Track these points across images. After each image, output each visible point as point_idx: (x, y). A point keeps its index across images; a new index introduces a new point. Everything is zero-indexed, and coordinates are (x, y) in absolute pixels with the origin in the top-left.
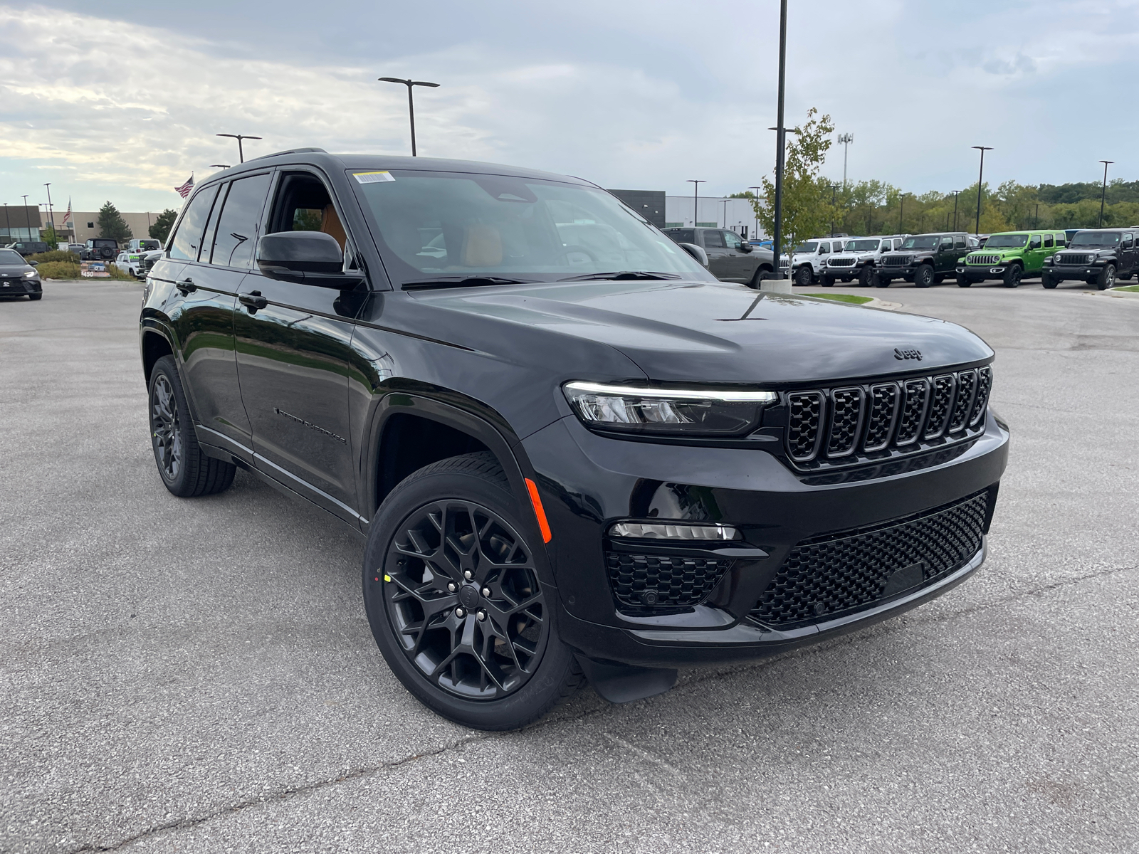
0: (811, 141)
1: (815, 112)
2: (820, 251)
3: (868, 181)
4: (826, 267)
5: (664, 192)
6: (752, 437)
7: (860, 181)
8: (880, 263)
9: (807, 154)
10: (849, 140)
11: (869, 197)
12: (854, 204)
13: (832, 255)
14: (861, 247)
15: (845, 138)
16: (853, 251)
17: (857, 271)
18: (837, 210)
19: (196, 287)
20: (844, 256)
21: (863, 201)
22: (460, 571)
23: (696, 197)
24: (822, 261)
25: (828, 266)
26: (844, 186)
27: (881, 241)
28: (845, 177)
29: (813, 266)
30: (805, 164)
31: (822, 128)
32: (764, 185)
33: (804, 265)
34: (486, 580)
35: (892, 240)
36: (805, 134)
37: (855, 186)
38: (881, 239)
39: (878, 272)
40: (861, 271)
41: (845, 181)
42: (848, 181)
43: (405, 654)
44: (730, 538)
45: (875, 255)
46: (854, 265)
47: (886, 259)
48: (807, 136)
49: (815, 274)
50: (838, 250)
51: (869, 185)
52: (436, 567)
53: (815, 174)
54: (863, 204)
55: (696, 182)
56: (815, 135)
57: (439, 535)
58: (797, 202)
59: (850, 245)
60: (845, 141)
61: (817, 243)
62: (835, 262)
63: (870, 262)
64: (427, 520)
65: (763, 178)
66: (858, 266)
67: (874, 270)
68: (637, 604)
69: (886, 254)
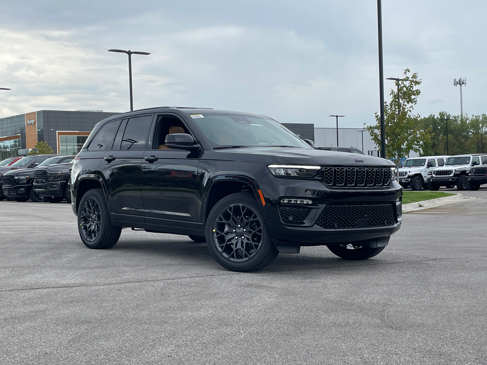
0: (406, 90)
1: (409, 71)
2: (428, 165)
3: (480, 115)
4: (432, 177)
5: (313, 124)
6: (315, 178)
7: (473, 115)
8: (470, 173)
9: (405, 98)
10: (463, 83)
11: (482, 128)
12: (471, 133)
13: (437, 167)
14: (457, 162)
15: (460, 81)
16: (452, 165)
17: (455, 179)
18: (427, 134)
19: (115, 158)
20: (445, 168)
21: (478, 131)
22: (236, 225)
23: (337, 128)
24: (429, 172)
25: (434, 175)
26: (461, 119)
27: (472, 157)
28: (462, 112)
29: (423, 176)
30: (403, 105)
31: (413, 81)
32: (376, 119)
33: (416, 175)
34: (245, 227)
35: (480, 157)
36: (402, 86)
37: (470, 119)
38: (471, 156)
39: (469, 179)
40: (457, 179)
41: (462, 115)
42: (464, 115)
43: (220, 253)
44: (311, 203)
45: (467, 167)
46: (452, 175)
47: (474, 170)
48: (403, 87)
49: (425, 182)
50: (441, 165)
51: (481, 118)
52: (229, 225)
53: (410, 111)
54: (477, 133)
55: (337, 117)
56: (409, 86)
57: (231, 215)
58: (398, 129)
59: (449, 160)
60: (460, 84)
61: (426, 159)
62: (438, 173)
63: (463, 172)
64: (227, 211)
65: (376, 114)
66: (455, 175)
67: (467, 178)
68: (287, 220)
69: (475, 166)
